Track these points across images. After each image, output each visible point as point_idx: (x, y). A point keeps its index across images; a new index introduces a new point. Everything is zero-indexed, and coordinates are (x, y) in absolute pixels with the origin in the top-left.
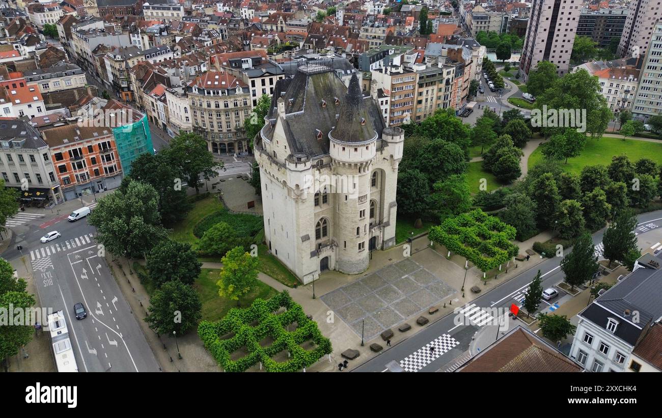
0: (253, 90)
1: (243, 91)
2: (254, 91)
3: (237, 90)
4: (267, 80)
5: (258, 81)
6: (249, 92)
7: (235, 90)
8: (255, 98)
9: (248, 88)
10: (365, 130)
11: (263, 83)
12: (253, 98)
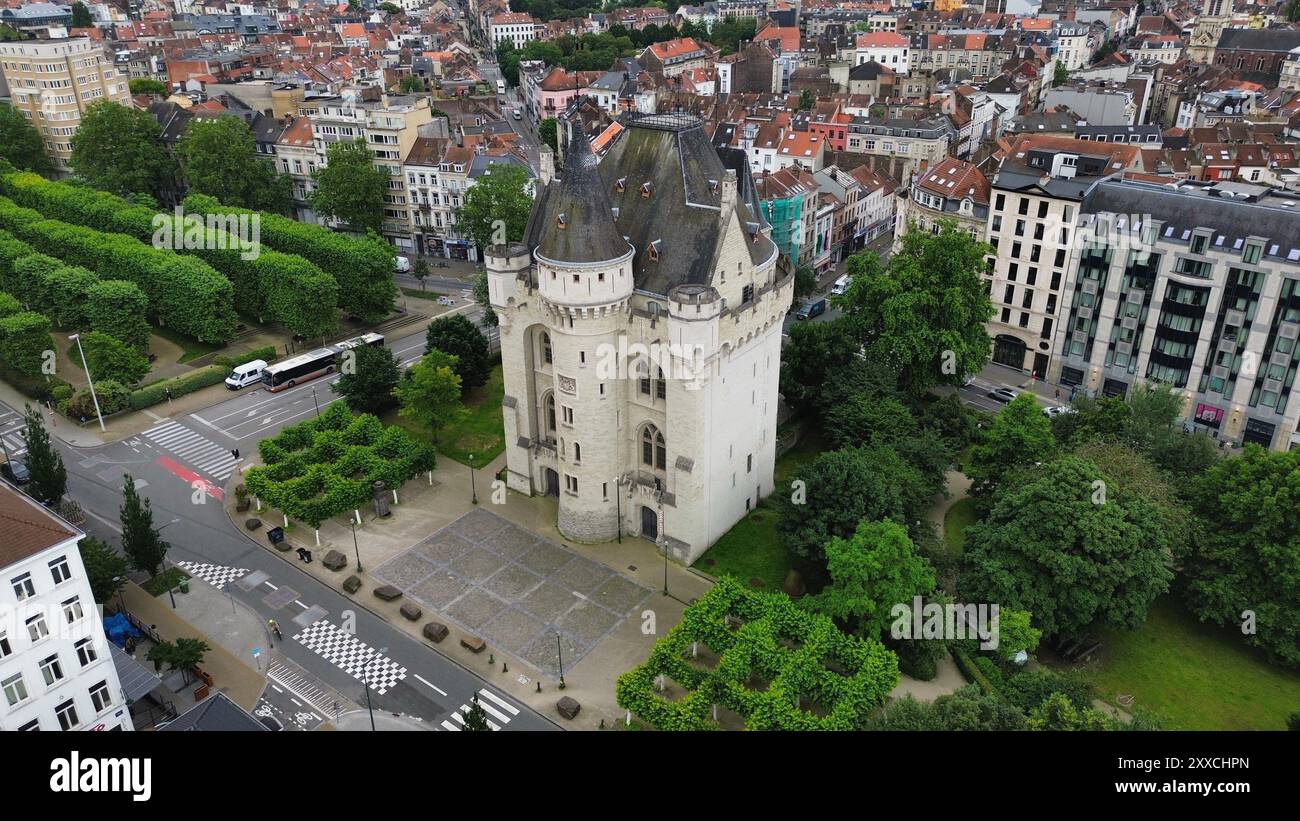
0: (995, 217)
1: (973, 211)
2: (998, 218)
3: (962, 204)
4: (1034, 203)
5: (1013, 201)
6: (986, 216)
7: (958, 203)
8: (995, 234)
9: (987, 208)
10: (561, 239)
11: (1024, 207)
12: (990, 233)
